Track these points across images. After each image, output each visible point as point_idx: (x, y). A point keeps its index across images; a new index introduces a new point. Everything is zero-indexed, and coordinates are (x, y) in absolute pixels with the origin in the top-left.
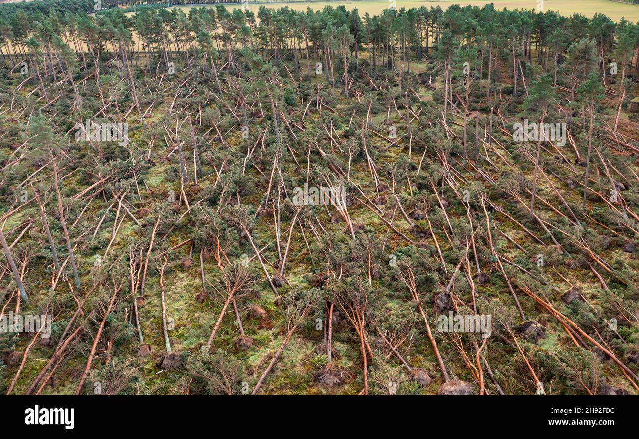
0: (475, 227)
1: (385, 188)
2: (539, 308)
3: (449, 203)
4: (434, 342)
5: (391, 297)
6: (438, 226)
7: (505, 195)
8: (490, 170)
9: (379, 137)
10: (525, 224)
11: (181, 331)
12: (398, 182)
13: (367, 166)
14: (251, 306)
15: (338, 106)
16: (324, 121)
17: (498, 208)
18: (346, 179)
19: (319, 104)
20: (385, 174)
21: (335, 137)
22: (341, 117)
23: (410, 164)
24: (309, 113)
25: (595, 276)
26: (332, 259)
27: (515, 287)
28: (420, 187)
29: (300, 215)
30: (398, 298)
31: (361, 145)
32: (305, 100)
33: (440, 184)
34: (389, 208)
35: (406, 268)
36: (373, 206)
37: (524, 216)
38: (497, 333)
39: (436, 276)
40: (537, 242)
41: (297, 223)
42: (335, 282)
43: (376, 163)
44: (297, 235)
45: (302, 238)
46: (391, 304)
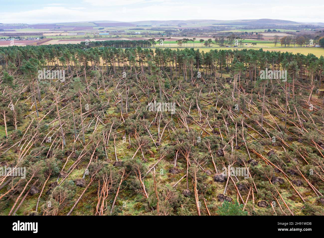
0: (237, 132)
1: (204, 118)
2: (257, 156)
3: (229, 124)
4: (214, 164)
5: (200, 151)
6: (223, 131)
7: (253, 122)
8: (249, 114)
9: (204, 101)
10: (259, 132)
11: (122, 156)
12: (209, 116)
13: (197, 111)
14: (147, 150)
15: (188, 89)
16: (181, 94)
17: (249, 126)
18: (188, 114)
19: (180, 88)
20: (205, 113)
21: (185, 100)
22: (189, 93)
23: (215, 110)
24: (175, 91)
25: (283, 148)
26: (179, 137)
27: (249, 150)
28: (218, 118)
29: (168, 125)
30: (203, 151)
31: (196, 102)
32: (174, 87)
33: (227, 117)
34: (204, 125)
35: (208, 142)
36: (198, 124)
37: (259, 129)
38: (238, 161)
39: (219, 145)
40: (263, 137)
41: (167, 128)
42: (179, 144)
43: (201, 110)
44: (166, 131)
45: (168, 132)
46: (200, 153)
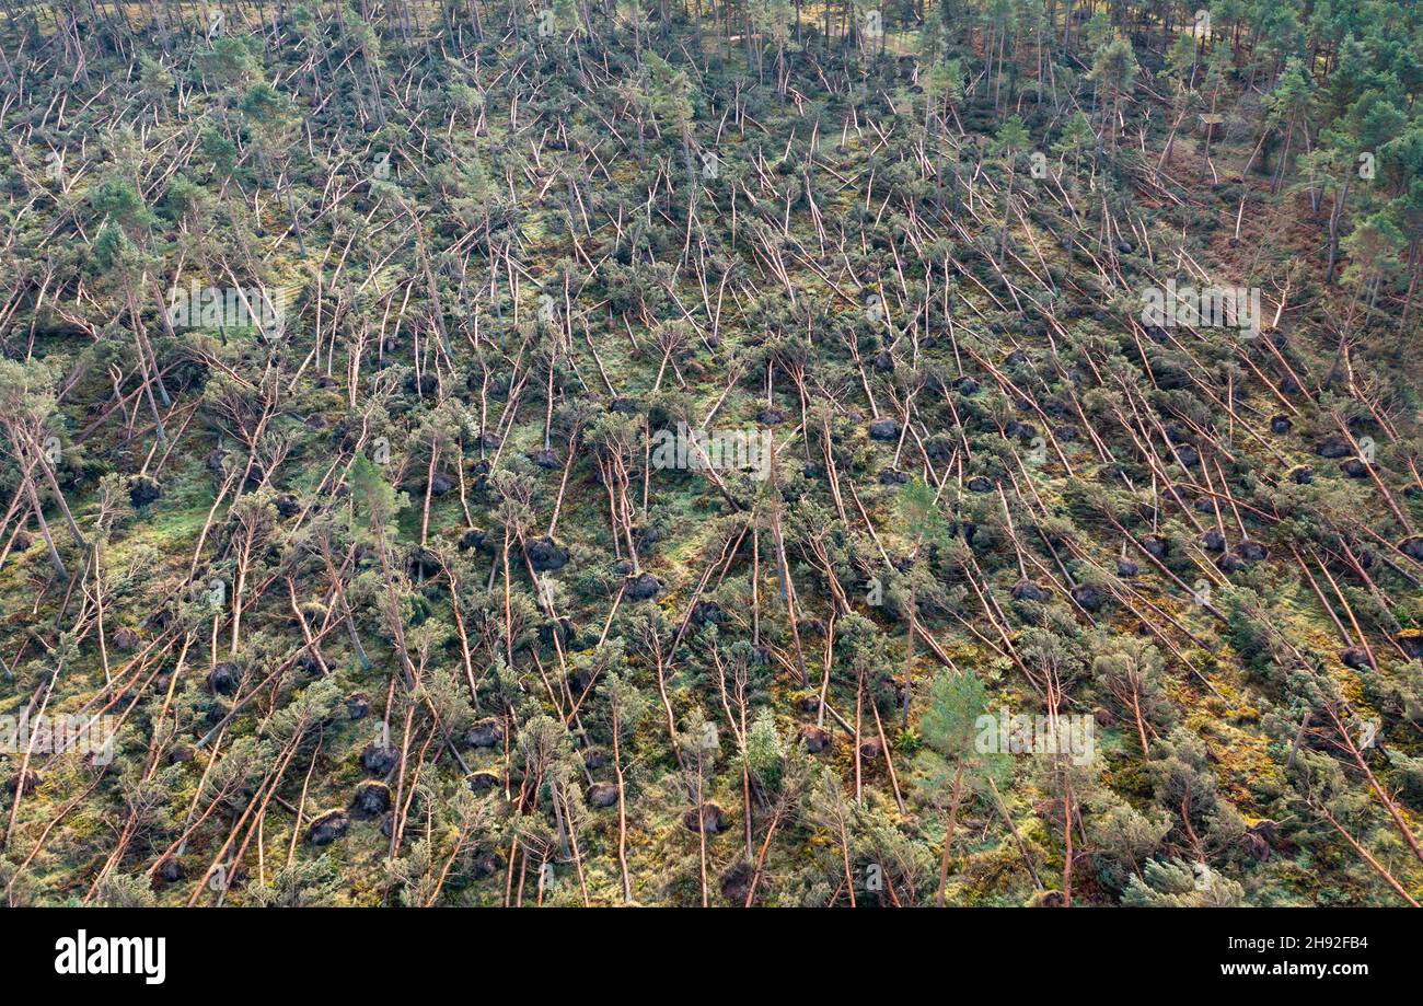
0: (932, 292)
1: (833, 245)
2: (979, 368)
3: (909, 265)
4: (870, 393)
5: (830, 358)
6: (891, 291)
7: (977, 257)
8: (970, 224)
9: (829, 173)
10: (992, 290)
11: (623, 383)
12: (849, 237)
13: (811, 215)
14: (689, 362)
15: (770, 120)
16: (749, 146)
17: (966, 272)
18: (782, 232)
19: (740, 115)
20: (832, 227)
21: (766, 172)
22: (774, 140)
23: (867, 214)
24: (725, 131)
25: (1049, 342)
26: (770, 321)
27: (960, 349)
28: (876, 245)
29: (729, 276)
30: (838, 358)
31: (803, 186)
32: (717, 107)
33: (901, 241)
34: (836, 270)
35: (849, 330)
36: (816, 267)
37: (994, 280)
38: (929, 384)
39: (879, 338)
40: (1000, 309)
41: (727, 285)
42: (774, 342)
43: (822, 212)
44: (728, 298)
45: (733, 301)
46: (830, 364)
